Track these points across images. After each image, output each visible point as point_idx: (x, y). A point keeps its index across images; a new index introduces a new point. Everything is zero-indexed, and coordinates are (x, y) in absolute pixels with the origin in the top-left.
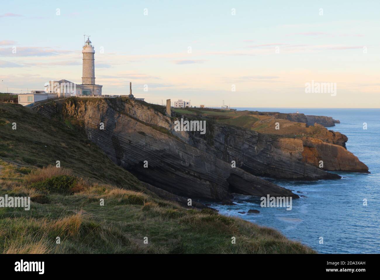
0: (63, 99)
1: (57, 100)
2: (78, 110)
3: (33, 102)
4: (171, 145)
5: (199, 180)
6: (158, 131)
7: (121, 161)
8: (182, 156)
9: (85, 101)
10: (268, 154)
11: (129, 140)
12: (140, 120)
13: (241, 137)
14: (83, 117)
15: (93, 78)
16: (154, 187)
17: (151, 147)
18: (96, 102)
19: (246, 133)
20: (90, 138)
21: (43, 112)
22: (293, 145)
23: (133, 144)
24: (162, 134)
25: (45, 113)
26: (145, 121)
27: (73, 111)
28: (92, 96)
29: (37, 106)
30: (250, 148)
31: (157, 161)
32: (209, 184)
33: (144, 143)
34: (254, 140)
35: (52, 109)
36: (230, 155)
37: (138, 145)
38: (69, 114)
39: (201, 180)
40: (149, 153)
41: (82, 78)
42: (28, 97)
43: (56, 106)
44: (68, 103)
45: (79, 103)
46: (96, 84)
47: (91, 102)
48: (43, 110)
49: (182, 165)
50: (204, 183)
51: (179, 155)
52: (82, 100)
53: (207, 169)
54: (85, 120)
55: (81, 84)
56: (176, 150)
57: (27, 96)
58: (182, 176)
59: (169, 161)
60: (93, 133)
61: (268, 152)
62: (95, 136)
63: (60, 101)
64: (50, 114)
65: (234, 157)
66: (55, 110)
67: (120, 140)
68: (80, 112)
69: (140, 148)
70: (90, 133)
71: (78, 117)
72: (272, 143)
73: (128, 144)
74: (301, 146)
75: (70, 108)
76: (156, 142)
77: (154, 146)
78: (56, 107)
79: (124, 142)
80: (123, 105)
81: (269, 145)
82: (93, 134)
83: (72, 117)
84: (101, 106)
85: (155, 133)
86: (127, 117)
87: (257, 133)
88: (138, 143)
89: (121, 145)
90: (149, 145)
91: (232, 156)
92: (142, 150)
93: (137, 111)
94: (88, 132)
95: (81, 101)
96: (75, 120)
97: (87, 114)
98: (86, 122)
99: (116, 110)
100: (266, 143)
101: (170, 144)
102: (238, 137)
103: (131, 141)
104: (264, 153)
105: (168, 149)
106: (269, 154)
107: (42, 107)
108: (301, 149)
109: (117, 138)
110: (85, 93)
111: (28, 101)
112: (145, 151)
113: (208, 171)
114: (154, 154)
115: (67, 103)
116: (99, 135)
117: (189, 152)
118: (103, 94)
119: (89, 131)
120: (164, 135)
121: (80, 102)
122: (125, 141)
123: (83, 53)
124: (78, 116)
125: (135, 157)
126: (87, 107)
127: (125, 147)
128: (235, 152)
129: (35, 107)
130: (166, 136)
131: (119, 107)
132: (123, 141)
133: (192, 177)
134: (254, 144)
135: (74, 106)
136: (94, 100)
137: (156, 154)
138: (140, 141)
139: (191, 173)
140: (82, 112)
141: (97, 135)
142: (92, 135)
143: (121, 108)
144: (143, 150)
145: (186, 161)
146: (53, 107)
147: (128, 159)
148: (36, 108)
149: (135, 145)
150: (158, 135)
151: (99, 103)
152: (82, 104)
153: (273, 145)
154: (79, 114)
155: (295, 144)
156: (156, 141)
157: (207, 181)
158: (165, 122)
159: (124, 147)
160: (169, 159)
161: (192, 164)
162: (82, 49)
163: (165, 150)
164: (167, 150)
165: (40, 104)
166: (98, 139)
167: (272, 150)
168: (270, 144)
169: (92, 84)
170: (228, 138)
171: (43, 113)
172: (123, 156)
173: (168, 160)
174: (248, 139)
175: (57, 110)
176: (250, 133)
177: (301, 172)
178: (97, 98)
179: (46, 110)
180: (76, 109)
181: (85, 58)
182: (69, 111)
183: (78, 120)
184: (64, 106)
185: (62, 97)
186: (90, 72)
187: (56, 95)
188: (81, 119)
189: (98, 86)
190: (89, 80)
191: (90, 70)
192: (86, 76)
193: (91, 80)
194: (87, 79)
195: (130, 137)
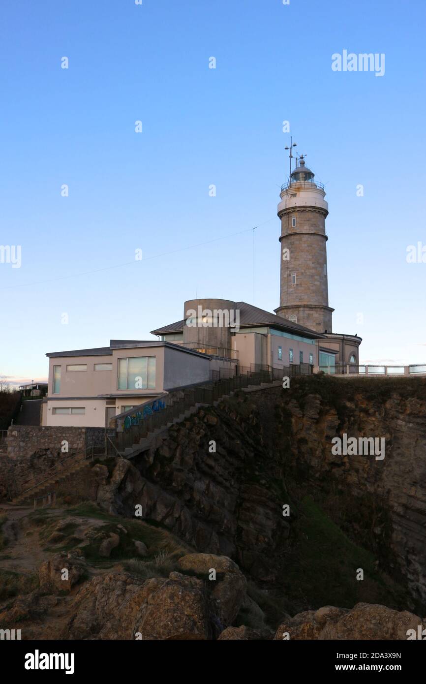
1: (255, 388)
3: (159, 389)
15: (324, 310)
29: (187, 414)
38: (313, 464)
43: (253, 422)
45: (349, 404)
52: (365, 391)
63: (263, 391)
64: (232, 464)
66: (251, 441)
71: (353, 478)
78: (257, 427)
95: (360, 396)
96: (341, 492)
98: (396, 503)
107: (209, 421)
119: (413, 551)
121: (354, 399)
123: (282, 213)
135: (332, 418)
146: (243, 425)
148: (182, 424)
152: (366, 412)
165: (198, 405)
181: (290, 232)
182: (310, 445)
183: (355, 492)
184: (282, 419)
185: (263, 374)
186: (318, 283)
187: (233, 365)
188: (371, 489)
189: (356, 341)
190: (317, 315)
191: (316, 277)
192: (301, 299)
193: (322, 318)
194: (307, 312)
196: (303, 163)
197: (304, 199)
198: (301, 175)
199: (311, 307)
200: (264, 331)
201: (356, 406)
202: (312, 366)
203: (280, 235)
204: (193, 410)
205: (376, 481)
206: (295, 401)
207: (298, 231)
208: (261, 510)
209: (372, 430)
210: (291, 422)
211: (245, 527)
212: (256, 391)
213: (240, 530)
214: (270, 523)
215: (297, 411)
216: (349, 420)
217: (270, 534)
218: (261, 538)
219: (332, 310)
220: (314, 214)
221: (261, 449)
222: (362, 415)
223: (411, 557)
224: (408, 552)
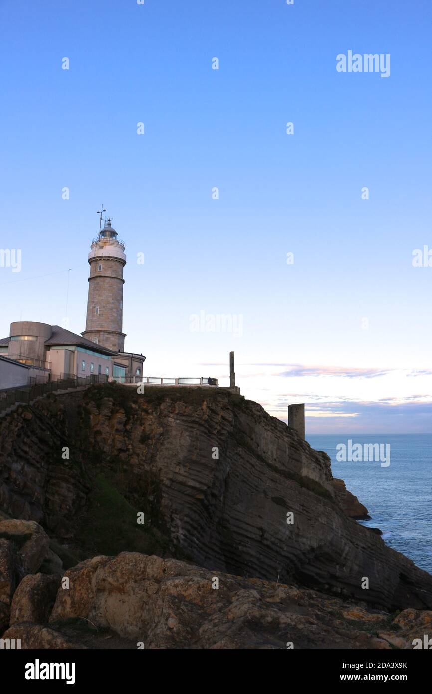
0: (79, 389)
1: (63, 392)
2: (132, 432)
4: (334, 527)
6: (311, 493)
8: (347, 554)
9: (157, 398)
11: (261, 529)
12: (270, 464)
14: (152, 458)
15: (119, 335)
17: (300, 540)
18: (201, 405)
20: (177, 539)
23: (268, 540)
24: (319, 501)
26: (278, 465)
27: (118, 438)
29: (9, 411)
33: (287, 533)
37: (277, 541)
38: (105, 450)
40: (293, 558)
44: (99, 407)
45: (133, 406)
47: (179, 405)
49: (335, 573)
51: (343, 551)
52: (146, 396)
54: (160, 470)
56: (342, 540)
60: (185, 518)
62: (190, 528)
63: (69, 394)
64: (42, 450)
66: (58, 433)
67: (235, 529)
68: (141, 442)
69: (277, 549)
70: (179, 523)
71: (135, 460)
73: (258, 541)
77: (307, 538)
78: (64, 421)
79: (245, 536)
82: (186, 522)
83: (115, 460)
86: (248, 456)
88: (277, 533)
89: (241, 548)
92: (281, 554)
94: (172, 520)
95: (142, 400)
96: (125, 471)
97: (167, 449)
98: (165, 478)
101: (333, 525)
103: (265, 532)
105: (329, 543)
107: (27, 416)
109: (228, 525)
112: (287, 554)
115: (93, 407)
119: (175, 511)
120: (323, 502)
121: (139, 402)
122: (249, 535)
123: (91, 260)
124: (135, 456)
126: (166, 422)
127: (250, 551)
130: (326, 504)
132: (246, 533)
135: (121, 416)
138: (281, 528)
139: (334, 589)
140: (149, 442)
141: (195, 525)
142: (182, 528)
144: (283, 553)
145: (348, 562)
146: (53, 420)
148: (4, 419)
149: (271, 541)
150: (311, 504)
152: (146, 412)
154: (139, 448)
156: (311, 523)
159: (248, 554)
160: (313, 566)
161: (356, 568)
165: (17, 404)
180: (128, 427)
181: (96, 275)
182: (104, 436)
183: (136, 471)
184: (83, 416)
185: (69, 381)
186: (115, 315)
187: (47, 373)
188: (147, 468)
189: (141, 359)
190: (113, 338)
191: (114, 310)
192: (102, 326)
193: (117, 341)
194: (106, 335)
195: (261, 517)
196: (110, 225)
198: (109, 233)
199: (109, 332)
200: (72, 348)
201: (139, 407)
202: (108, 377)
203: (89, 277)
204: (12, 408)
205: (151, 462)
206: (94, 403)
207: (103, 275)
208: (64, 485)
209: (150, 425)
210: (90, 418)
211: (51, 498)
212: (64, 395)
213: (47, 501)
214: (71, 495)
215: (95, 410)
216: (133, 418)
217: (71, 502)
218: (64, 506)
219: (125, 335)
220: (116, 263)
221: (66, 439)
222: (143, 414)
223: (174, 516)
224: (172, 512)
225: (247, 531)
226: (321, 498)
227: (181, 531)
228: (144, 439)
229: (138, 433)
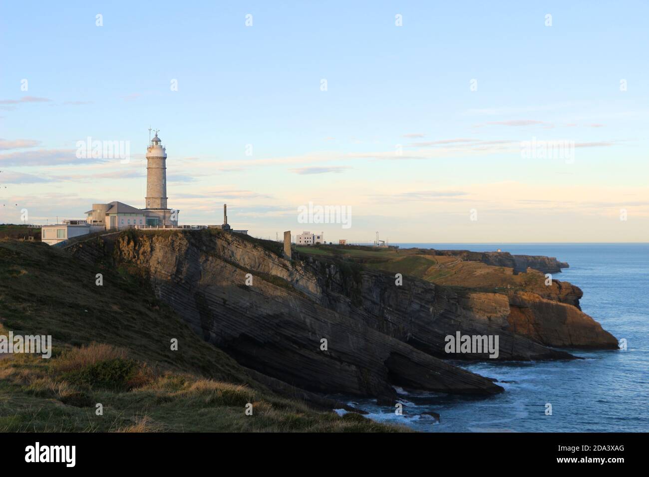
0: (115, 233)
1: (105, 235)
2: (139, 250)
3: (66, 238)
4: (291, 306)
5: (338, 363)
6: (270, 284)
7: (210, 334)
8: (311, 324)
9: (151, 235)
10: (451, 319)
11: (223, 299)
12: (241, 266)
13: (407, 292)
14: (147, 261)
15: (164, 198)
16: (264, 375)
17: (259, 309)
18: (168, 238)
19: (415, 285)
20: (158, 296)
21: (82, 255)
22: (494, 304)
23: (229, 305)
24: (277, 288)
25: (85, 256)
26: (248, 267)
27: (131, 253)
28: (162, 227)
30: (422, 309)
31: (270, 332)
32: (356, 369)
33: (248, 304)
34: (429, 296)
35: (96, 250)
36: (389, 322)
37: (238, 307)
38: (125, 258)
39: (342, 363)
40: (257, 320)
41: (146, 198)
42: (58, 230)
43: (102, 245)
44: (123, 240)
45: (141, 239)
46: (168, 208)
47: (160, 238)
48: (82, 252)
49: (311, 338)
50: (347, 367)
51: (305, 321)
52: (147, 235)
53: (352, 346)
54: (151, 266)
55: (145, 208)
56: (301, 314)
57: (56, 228)
58: (310, 357)
59: (288, 332)
60: (163, 287)
61: (451, 317)
62: (167, 292)
63: (110, 235)
65: (396, 325)
66: (102, 251)
67: (207, 298)
68: (142, 254)
69: (241, 312)
70: (159, 289)
71: (138, 262)
72: (458, 302)
73: (221, 305)
74: (506, 307)
75: (127, 248)
76: (267, 302)
77: (264, 309)
78: (104, 247)
79: (214, 302)
80: (213, 241)
81: (453, 304)
82: (164, 289)
83: (130, 262)
84: (177, 244)
85: (266, 287)
86: (219, 261)
87: (434, 285)
88: (237, 303)
89: (209, 307)
90: (256, 306)
91: (393, 323)
92: (245, 315)
93: (235, 252)
94: (156, 287)
95: (145, 236)
96: (134, 266)
97: (155, 257)
98: (152, 269)
99: (201, 250)
100: (449, 301)
101: (289, 304)
102: (402, 292)
103: (226, 301)
104: (446, 317)
105: (287, 314)
106: (454, 320)
107: (81, 246)
108: (507, 311)
109: (203, 296)
110: (150, 222)
111: (58, 237)
112: (249, 316)
113: (354, 349)
114: (263, 321)
115: (121, 240)
116: (174, 291)
117: (321, 318)
118: (179, 224)
119: (157, 284)
120: (281, 290)
121: (142, 237)
122: (216, 301)
123: (148, 158)
124: (139, 260)
125: (234, 327)
126: (154, 245)
127: (217, 310)
128: (397, 316)
129: (68, 246)
130: (283, 291)
131: (205, 245)
132: (213, 300)
133: (327, 359)
134: (428, 302)
135: (132, 244)
136: (165, 234)
137: (268, 321)
138: (241, 300)
140: (146, 254)
141: (170, 291)
142: (161, 291)
143: (210, 246)
145: (317, 332)
146: (98, 246)
147: (222, 330)
148: (70, 248)
149: (233, 307)
150: (270, 290)
151: (174, 239)
152: (146, 241)
153: (459, 304)
154: (141, 257)
155: (496, 302)
156: (268, 300)
157: (353, 365)
158: (282, 268)
159: (215, 310)
160: (288, 330)
162: (146, 151)
163: (282, 314)
164: (285, 314)
165: (78, 242)
166: (173, 298)
167: (459, 312)
168: (455, 303)
169: (163, 207)
170: (386, 293)
171: (83, 257)
172: (213, 326)
173: (286, 330)
174: (418, 296)
175: (105, 252)
176: (422, 285)
177: (507, 349)
178: (171, 230)
179: (86, 251)
180: (137, 248)
181: (150, 166)
182: (125, 252)
183: (139, 266)
184: (117, 244)
185: (113, 229)
186: (159, 188)
187: (104, 227)
188: (144, 265)
190: (157, 201)
191: (158, 186)
192: (152, 195)
194: (154, 200)
195: (224, 293)
196: (157, 135)
197: (156, 153)
198: (157, 140)
199: (156, 198)
200: (115, 215)
202: (135, 226)
203: (147, 167)
204: (74, 243)
210: (120, 245)
216: (139, 244)
219: (167, 198)
222: (144, 242)
223: (157, 286)
224: (156, 284)
225: (216, 300)
226: (278, 287)
227: (160, 292)
228: (144, 253)
229: (141, 251)
